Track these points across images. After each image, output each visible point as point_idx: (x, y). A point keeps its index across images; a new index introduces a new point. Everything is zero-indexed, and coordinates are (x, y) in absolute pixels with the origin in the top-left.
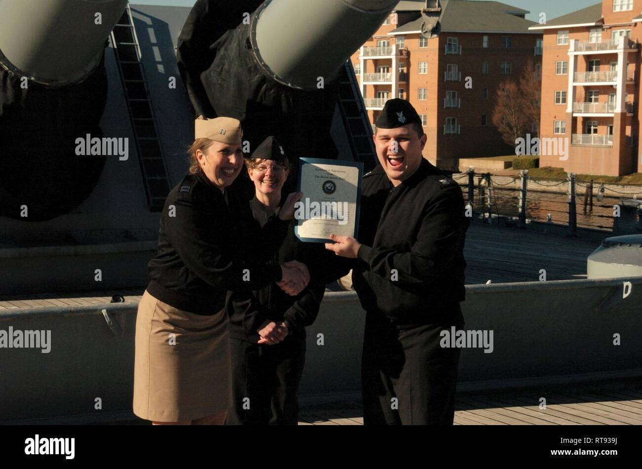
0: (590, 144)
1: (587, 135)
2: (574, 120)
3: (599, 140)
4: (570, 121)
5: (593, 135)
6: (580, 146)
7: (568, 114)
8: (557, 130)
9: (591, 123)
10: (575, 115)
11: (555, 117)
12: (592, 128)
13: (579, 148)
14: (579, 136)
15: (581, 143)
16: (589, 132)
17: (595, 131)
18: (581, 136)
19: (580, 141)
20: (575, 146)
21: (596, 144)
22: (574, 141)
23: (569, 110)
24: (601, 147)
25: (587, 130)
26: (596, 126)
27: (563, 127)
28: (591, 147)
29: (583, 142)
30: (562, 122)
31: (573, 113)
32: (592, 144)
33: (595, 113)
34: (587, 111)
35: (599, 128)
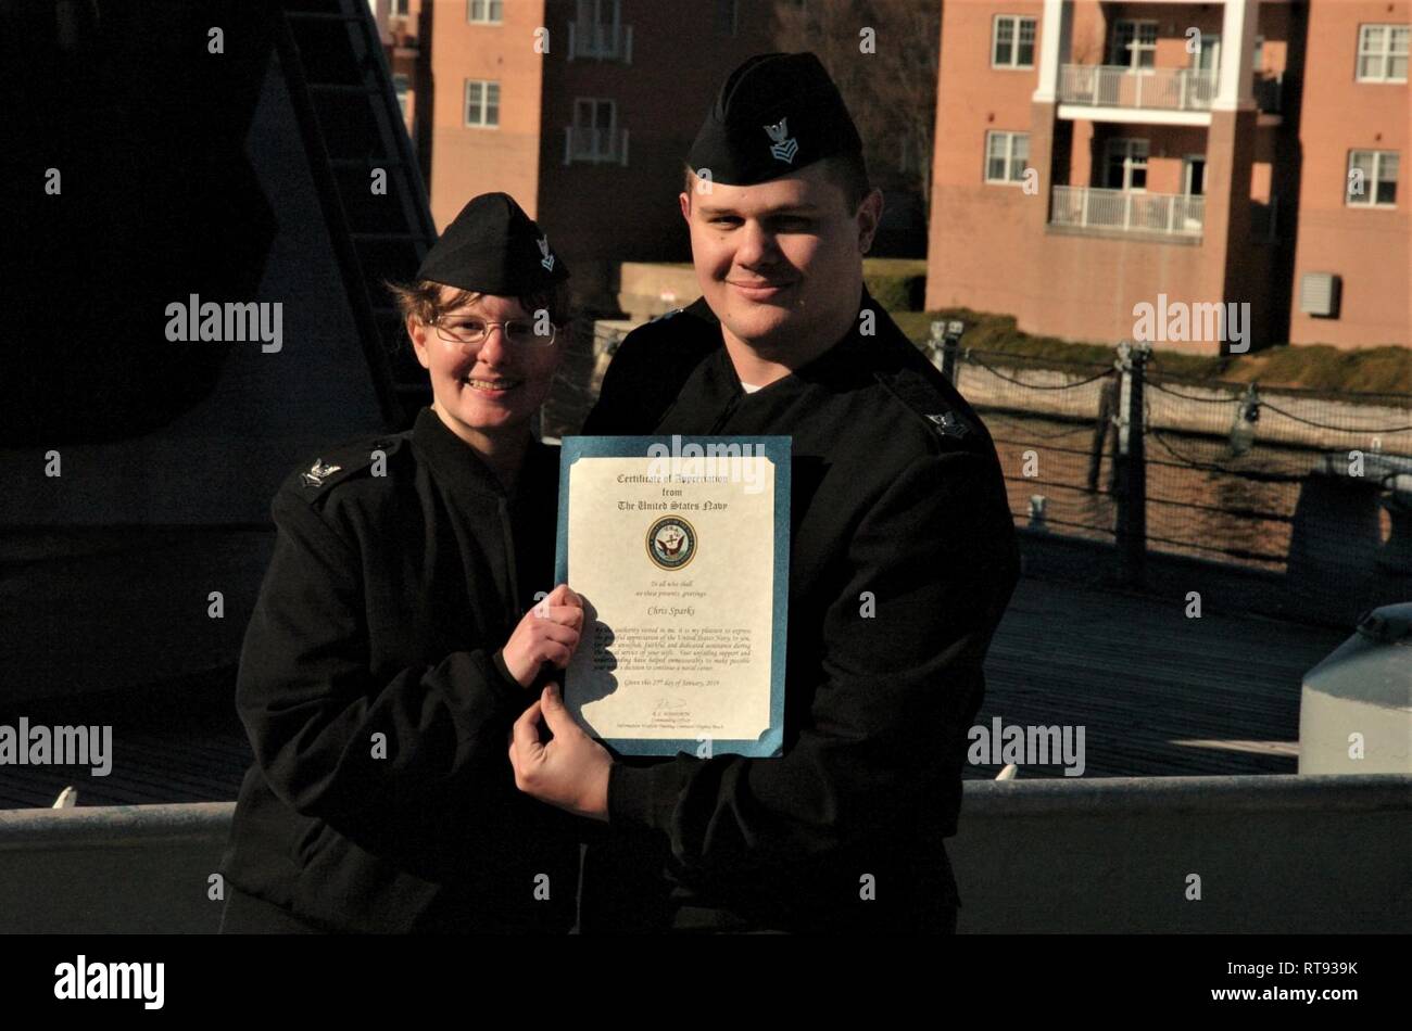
0: (1117, 227)
1: (1105, 193)
2: (1063, 130)
3: (1152, 215)
4: (1045, 137)
5: (1129, 192)
6: (1080, 233)
7: (1039, 107)
8: (997, 168)
9: (1124, 145)
10: (1066, 113)
11: (991, 119)
12: (1128, 165)
13: (1078, 241)
14: (1080, 194)
15: (1084, 224)
16: (1116, 182)
17: (1139, 179)
18: (1086, 195)
19: (1080, 213)
20: (1062, 231)
21: (1143, 228)
22: (1059, 213)
23: (1045, 92)
24: (1162, 241)
25: (1107, 175)
26: (1141, 160)
27: (1022, 156)
28: (1118, 237)
29: (1093, 218)
30: (1015, 139)
31: (1058, 103)
32: (1126, 227)
33: (1144, 107)
34: (1110, 98)
35: (1156, 167)
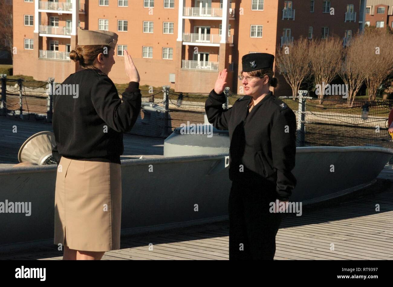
0: (53, 58)
1: (50, 52)
2: (41, 39)
3: (60, 56)
4: (37, 40)
5: (55, 51)
6: (46, 59)
7: (35, 34)
8: (27, 46)
9: (53, 42)
10: (41, 35)
11: (25, 36)
12: (54, 46)
13: (45, 61)
14: (45, 52)
15: (46, 58)
16: (52, 49)
17: (57, 49)
18: (46, 52)
19: (45, 55)
20: (42, 59)
21: (58, 59)
22: (41, 55)
23: (36, 31)
24: (62, 61)
25: (50, 48)
26: (57, 45)
27: (32, 44)
28: (54, 60)
29: (48, 57)
30: (30, 40)
31: (39, 33)
32: (55, 58)
33: (57, 34)
34: (50, 33)
35: (60, 46)
